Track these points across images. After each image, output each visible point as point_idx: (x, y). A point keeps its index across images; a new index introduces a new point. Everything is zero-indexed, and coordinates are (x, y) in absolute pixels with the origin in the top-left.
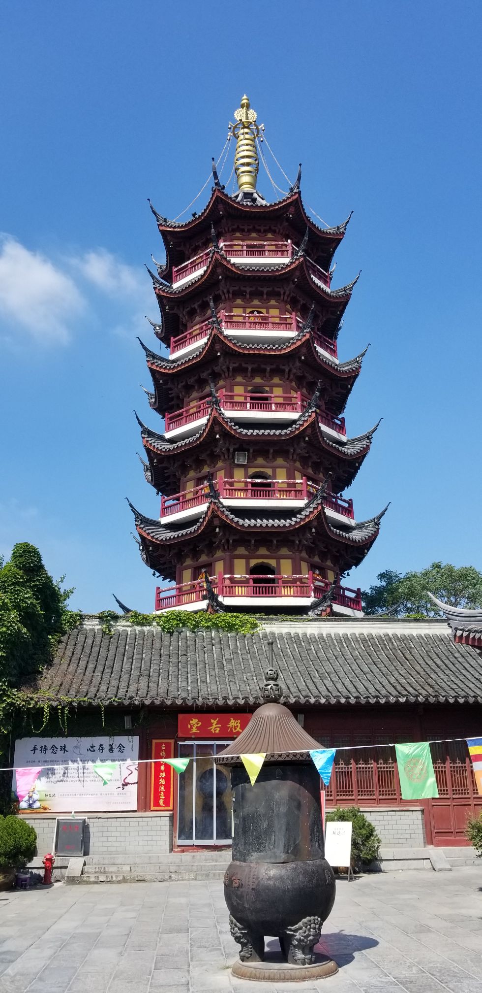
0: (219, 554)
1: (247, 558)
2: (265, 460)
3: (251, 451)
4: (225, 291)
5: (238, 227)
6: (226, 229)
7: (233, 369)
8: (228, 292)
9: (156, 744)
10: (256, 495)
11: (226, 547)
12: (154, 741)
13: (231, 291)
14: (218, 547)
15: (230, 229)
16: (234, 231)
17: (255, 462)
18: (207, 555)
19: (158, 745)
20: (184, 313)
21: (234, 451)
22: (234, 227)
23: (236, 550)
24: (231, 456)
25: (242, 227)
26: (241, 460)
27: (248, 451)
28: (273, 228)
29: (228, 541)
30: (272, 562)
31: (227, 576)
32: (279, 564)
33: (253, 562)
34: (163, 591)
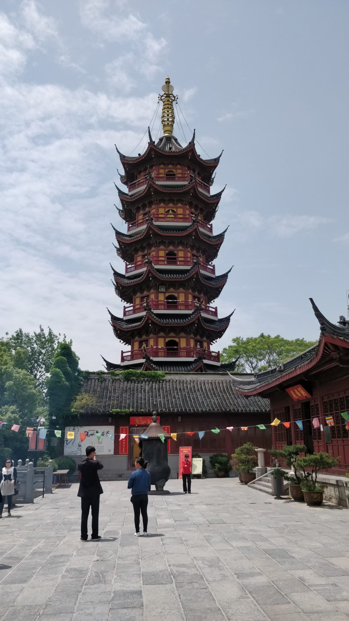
0: (151, 335)
1: (165, 338)
2: (174, 289)
3: (167, 285)
4: (155, 199)
5: (162, 162)
6: (156, 163)
7: (159, 242)
8: (157, 200)
9: (122, 428)
10: (169, 308)
11: (155, 333)
12: (121, 427)
13: (158, 200)
14: (151, 333)
15: (158, 164)
16: (160, 164)
17: (169, 290)
18: (146, 336)
19: (122, 429)
20: (134, 208)
21: (159, 285)
22: (160, 162)
23: (159, 334)
24: (157, 287)
25: (165, 162)
26: (163, 289)
27: (165, 285)
28: (181, 162)
29: (155, 330)
30: (177, 340)
31: (155, 347)
32: (180, 340)
33: (167, 340)
34: (124, 352)
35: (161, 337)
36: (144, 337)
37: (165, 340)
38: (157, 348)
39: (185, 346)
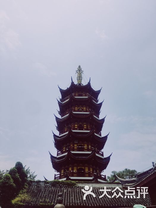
0: (70, 165)
2: (82, 142)
3: (79, 140)
7: (75, 121)
16: (76, 91)
17: (80, 142)
20: (65, 109)
21: (74, 140)
23: (74, 164)
25: (78, 91)
26: (76, 142)
28: (84, 91)
29: (72, 162)
30: (83, 168)
31: (72, 171)
32: (85, 168)
33: (78, 168)
34: (56, 175)
35: (75, 166)
36: (67, 167)
37: (77, 168)
38: (73, 172)
39: (87, 171)
